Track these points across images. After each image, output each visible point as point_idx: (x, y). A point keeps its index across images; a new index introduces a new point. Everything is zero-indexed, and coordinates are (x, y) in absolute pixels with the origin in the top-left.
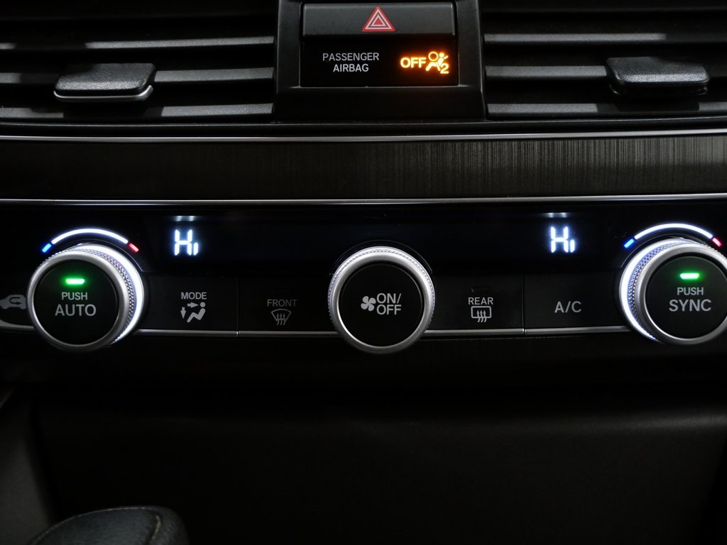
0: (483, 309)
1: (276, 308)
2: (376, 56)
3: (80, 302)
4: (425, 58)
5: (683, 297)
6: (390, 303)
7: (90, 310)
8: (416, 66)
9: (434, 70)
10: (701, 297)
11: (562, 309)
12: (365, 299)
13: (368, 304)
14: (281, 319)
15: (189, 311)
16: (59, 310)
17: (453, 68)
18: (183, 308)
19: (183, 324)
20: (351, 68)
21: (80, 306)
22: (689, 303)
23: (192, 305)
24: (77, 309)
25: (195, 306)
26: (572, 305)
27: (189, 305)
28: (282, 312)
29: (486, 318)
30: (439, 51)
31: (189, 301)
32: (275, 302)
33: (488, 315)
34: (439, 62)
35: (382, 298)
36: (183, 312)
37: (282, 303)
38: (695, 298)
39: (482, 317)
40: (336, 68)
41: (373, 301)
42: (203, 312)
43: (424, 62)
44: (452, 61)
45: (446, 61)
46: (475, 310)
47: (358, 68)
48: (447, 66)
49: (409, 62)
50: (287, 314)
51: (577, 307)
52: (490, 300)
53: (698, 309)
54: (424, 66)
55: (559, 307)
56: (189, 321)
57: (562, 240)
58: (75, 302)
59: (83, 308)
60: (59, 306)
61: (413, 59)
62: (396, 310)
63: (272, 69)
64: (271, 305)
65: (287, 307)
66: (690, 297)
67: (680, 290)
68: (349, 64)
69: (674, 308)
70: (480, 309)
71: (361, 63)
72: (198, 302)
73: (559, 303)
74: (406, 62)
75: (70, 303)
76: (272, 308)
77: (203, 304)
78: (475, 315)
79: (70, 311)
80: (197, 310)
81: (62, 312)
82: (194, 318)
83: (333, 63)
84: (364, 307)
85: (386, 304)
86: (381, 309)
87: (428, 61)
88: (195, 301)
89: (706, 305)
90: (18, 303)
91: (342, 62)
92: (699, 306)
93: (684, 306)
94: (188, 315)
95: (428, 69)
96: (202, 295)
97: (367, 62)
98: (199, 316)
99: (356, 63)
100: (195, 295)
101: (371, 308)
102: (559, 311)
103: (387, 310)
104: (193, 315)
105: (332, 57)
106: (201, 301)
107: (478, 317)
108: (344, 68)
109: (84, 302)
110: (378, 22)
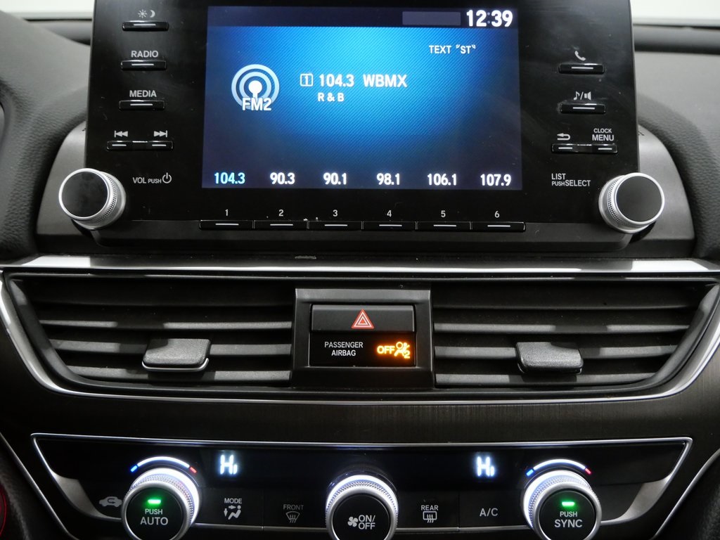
0: (431, 514)
1: (289, 510)
2: (361, 345)
3: (157, 516)
4: (394, 347)
5: (564, 518)
6: (368, 522)
7: (164, 521)
8: (388, 352)
9: (400, 357)
10: (576, 518)
11: (484, 514)
12: (351, 518)
13: (353, 522)
14: (292, 519)
15: (230, 511)
16: (143, 521)
17: (412, 355)
18: (226, 509)
19: (225, 520)
20: (344, 353)
21: (157, 518)
22: (567, 523)
23: (232, 507)
24: (155, 520)
25: (234, 508)
26: (492, 511)
27: (230, 507)
28: (294, 514)
29: (433, 519)
30: (403, 341)
31: (230, 504)
32: (289, 507)
33: (434, 517)
34: (403, 350)
35: (362, 518)
36: (226, 512)
37: (293, 507)
38: (572, 519)
39: (430, 519)
40: (333, 353)
41: (356, 520)
42: (239, 512)
43: (394, 350)
44: (412, 349)
45: (408, 349)
46: (426, 514)
47: (349, 353)
48: (409, 353)
49: (383, 350)
50: (297, 515)
51: (495, 512)
52: (436, 507)
53: (573, 526)
54: (393, 352)
55: (483, 513)
56: (229, 518)
57: (485, 467)
58: (154, 516)
59: (159, 520)
60: (143, 518)
61: (386, 347)
62: (371, 526)
63: (290, 345)
64: (286, 508)
65: (298, 510)
66: (568, 518)
67: (562, 513)
68: (343, 350)
69: (557, 525)
70: (429, 514)
71: (351, 349)
72: (236, 505)
73: (483, 509)
74: (381, 350)
75: (151, 516)
76: (286, 510)
77: (239, 507)
78: (426, 517)
79: (151, 522)
80: (235, 511)
81: (145, 522)
82: (233, 517)
83: (332, 349)
84: (350, 524)
85: (365, 522)
86: (362, 526)
87: (396, 349)
88: (234, 505)
89: (579, 523)
90: (113, 503)
91: (338, 349)
92: (574, 524)
93: (564, 524)
94: (229, 514)
95: (396, 355)
96: (239, 501)
97: (354, 349)
98: (237, 515)
99: (347, 349)
100: (234, 500)
101: (355, 525)
102: (483, 515)
103: (366, 526)
104: (232, 514)
105: (331, 345)
106: (238, 504)
107: (428, 519)
108: (339, 353)
109: (160, 516)
110: (363, 322)
